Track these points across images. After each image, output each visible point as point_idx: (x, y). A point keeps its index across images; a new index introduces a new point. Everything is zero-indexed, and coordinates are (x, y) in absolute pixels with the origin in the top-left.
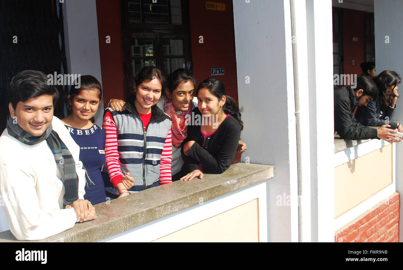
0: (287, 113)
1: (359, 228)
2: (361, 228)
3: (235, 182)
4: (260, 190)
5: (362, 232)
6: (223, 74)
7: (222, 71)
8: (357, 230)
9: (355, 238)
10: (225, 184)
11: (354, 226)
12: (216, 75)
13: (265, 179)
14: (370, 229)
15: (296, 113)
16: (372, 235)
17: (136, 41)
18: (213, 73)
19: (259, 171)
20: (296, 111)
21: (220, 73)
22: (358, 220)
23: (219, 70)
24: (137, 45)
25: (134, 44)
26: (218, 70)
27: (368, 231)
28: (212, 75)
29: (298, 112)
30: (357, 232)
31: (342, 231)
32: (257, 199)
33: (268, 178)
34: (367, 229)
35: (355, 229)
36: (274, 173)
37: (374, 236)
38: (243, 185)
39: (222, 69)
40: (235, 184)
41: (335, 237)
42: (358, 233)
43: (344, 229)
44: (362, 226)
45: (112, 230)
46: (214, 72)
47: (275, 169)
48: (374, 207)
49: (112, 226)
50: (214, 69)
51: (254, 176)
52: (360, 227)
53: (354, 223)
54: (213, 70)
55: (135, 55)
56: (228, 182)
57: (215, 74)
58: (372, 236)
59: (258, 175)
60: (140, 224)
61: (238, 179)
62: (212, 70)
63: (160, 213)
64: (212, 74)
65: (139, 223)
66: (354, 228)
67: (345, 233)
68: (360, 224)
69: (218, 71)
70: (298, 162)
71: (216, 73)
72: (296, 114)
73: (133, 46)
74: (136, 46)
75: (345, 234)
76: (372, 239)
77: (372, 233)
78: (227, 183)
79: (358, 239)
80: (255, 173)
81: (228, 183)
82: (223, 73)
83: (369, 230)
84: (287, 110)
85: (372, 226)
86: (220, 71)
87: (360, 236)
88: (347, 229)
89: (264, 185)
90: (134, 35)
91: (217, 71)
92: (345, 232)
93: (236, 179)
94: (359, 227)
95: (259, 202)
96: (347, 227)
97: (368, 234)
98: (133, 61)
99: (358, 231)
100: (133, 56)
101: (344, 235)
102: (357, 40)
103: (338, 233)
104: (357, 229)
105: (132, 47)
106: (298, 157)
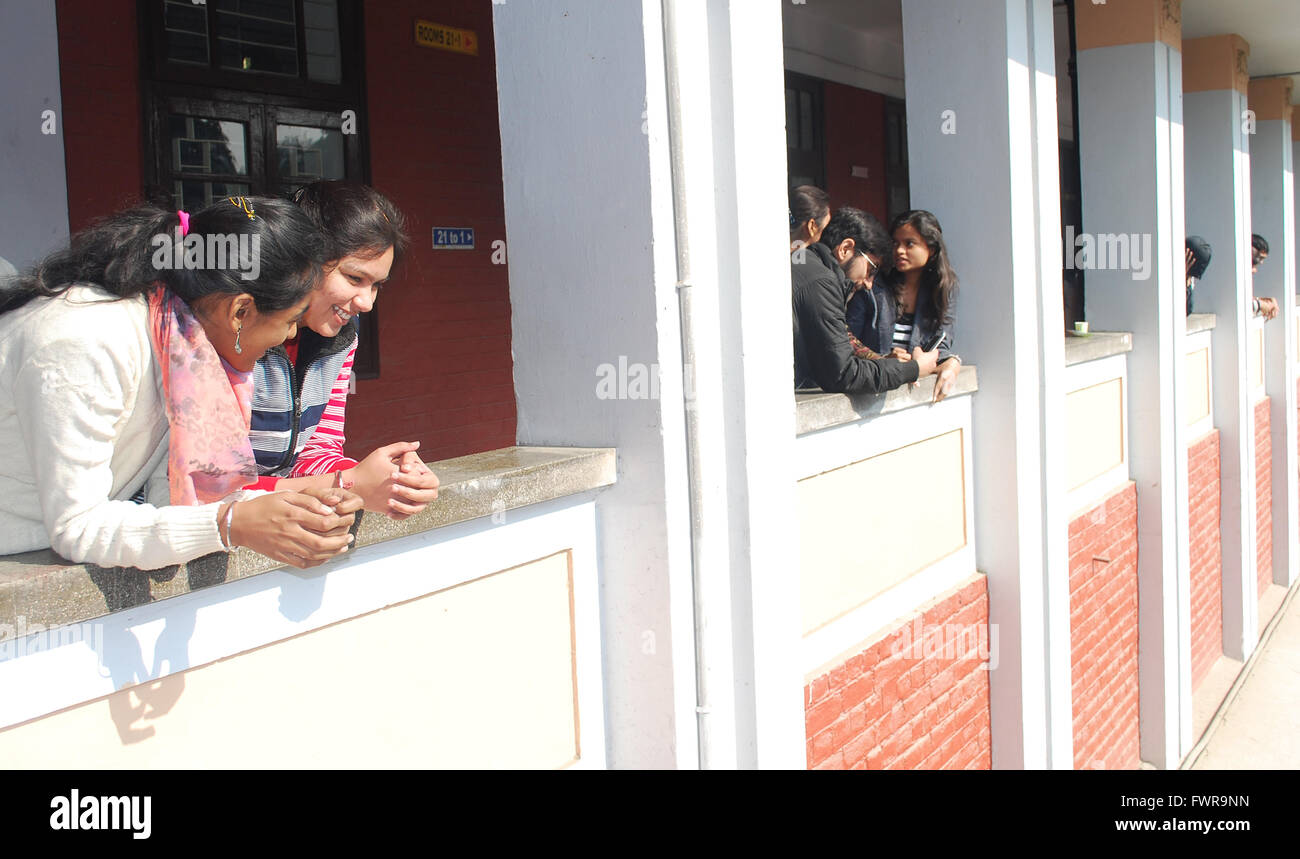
0: (654, 281)
1: (875, 669)
2: (881, 668)
3: (495, 484)
4: (575, 524)
5: (885, 681)
6: (471, 247)
7: (466, 237)
8: (869, 673)
9: (866, 698)
10: (463, 487)
11: (861, 661)
12: (448, 247)
13: (589, 487)
14: (908, 673)
15: (680, 285)
16: (915, 692)
17: (190, 125)
18: (440, 241)
19: (571, 461)
20: (679, 280)
21: (459, 243)
22: (873, 643)
23: (457, 232)
24: (191, 137)
25: (183, 132)
26: (455, 232)
27: (901, 678)
28: (436, 247)
29: (686, 283)
30: (869, 679)
31: (828, 673)
32: (566, 554)
33: (598, 485)
34: (899, 671)
35: (865, 671)
36: (618, 472)
37: (918, 695)
38: (520, 499)
39: (466, 232)
40: (496, 492)
41: (807, 689)
42: (873, 685)
43: (834, 666)
44: (884, 663)
45: (79, 601)
46: (443, 239)
47: (619, 457)
48: (916, 611)
49: (79, 589)
50: (443, 231)
51: (556, 472)
52: (878, 666)
53: (860, 653)
54: (440, 232)
55: (184, 169)
56: (474, 484)
57: (444, 244)
58: (915, 695)
59: (567, 472)
60: (179, 590)
61: (505, 477)
62: (436, 231)
63: (247, 561)
64: (436, 243)
65: (176, 586)
66: (863, 667)
67: (836, 678)
68: (878, 657)
69: (454, 238)
70: (690, 436)
71: (449, 243)
72: (679, 290)
73: (179, 139)
74: (187, 140)
75: (837, 683)
76: (915, 704)
77: (914, 686)
78: (470, 484)
79: (873, 700)
80: (558, 464)
81: (473, 488)
82: (470, 243)
83: (904, 676)
84: (653, 273)
85: (914, 665)
86: (460, 239)
87: (879, 693)
88: (843, 667)
89: (588, 509)
90: (182, 107)
91: (451, 235)
92: (837, 675)
93: (498, 475)
94: (876, 664)
95: (574, 561)
96: (842, 662)
97: (901, 689)
98: (179, 186)
99: (874, 675)
100: (180, 170)
101: (832, 685)
102: (865, 176)
103: (815, 678)
104: (870, 669)
105: (177, 142)
106: (689, 421)
